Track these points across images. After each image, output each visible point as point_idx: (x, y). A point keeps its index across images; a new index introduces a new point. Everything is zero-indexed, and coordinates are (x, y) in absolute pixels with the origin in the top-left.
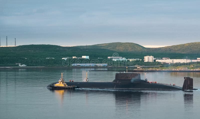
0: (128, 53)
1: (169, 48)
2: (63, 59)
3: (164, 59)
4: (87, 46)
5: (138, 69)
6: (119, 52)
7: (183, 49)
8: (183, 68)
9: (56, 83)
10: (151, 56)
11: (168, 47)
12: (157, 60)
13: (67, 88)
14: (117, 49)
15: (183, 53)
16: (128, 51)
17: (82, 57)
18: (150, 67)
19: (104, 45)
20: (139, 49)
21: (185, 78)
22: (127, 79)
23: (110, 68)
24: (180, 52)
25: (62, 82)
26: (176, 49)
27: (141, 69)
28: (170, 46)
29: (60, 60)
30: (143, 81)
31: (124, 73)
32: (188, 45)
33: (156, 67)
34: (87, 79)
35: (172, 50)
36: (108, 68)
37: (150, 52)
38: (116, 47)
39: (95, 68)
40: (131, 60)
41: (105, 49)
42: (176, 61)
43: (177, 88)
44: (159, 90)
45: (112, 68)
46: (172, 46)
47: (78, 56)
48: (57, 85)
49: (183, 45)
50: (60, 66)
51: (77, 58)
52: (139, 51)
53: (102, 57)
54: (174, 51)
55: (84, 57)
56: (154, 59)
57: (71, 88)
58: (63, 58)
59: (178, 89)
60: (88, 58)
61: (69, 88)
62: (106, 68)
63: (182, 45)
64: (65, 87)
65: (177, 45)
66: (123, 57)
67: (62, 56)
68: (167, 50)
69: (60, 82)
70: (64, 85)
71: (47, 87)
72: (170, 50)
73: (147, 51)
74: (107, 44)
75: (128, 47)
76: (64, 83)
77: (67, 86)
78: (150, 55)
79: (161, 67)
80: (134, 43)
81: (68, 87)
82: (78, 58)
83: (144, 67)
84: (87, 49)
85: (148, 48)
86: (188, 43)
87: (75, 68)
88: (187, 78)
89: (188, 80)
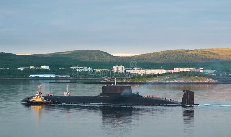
0: (94, 62)
1: (142, 57)
2: (19, 70)
3: (136, 69)
4: (46, 55)
5: (105, 81)
6: (84, 61)
7: (157, 57)
8: (157, 79)
9: (32, 97)
10: (121, 66)
11: (140, 55)
12: (127, 71)
13: (45, 104)
14: (81, 57)
15: (157, 62)
16: (95, 60)
17: (41, 67)
18: (120, 79)
19: (67, 53)
20: (107, 58)
22: (115, 92)
23: (74, 79)
24: (153, 61)
25: (39, 97)
26: (150, 58)
27: (109, 81)
28: (142, 55)
29: (16, 71)
30: (134, 95)
31: (112, 86)
32: (163, 53)
33: (126, 79)
34: (68, 92)
35: (145, 59)
36: (71, 79)
37: (120, 61)
38: (80, 56)
39: (56, 79)
40: (97, 70)
41: (68, 58)
42: (149, 71)
43: (175, 103)
45: (76, 79)
46: (145, 54)
47: (37, 66)
48: (33, 99)
49: (158, 53)
50: (15, 77)
51: (34, 68)
52: (107, 60)
53: (65, 68)
54: (147, 60)
55: (43, 67)
56: (124, 69)
57: (51, 103)
58: (18, 68)
59: (177, 104)
60: (48, 69)
61: (48, 103)
62: (68, 79)
63: (156, 53)
64: (43, 102)
65: (151, 54)
66: (88, 67)
67: (18, 65)
68: (139, 59)
69: (36, 97)
70: (42, 99)
71: (21, 102)
72: (142, 59)
73: (116, 60)
74: (70, 52)
75: (95, 56)
76: (42, 97)
77: (45, 100)
78: (119, 65)
79: (132, 78)
80: (101, 51)
81: (46, 102)
82: (37, 68)
83: (113, 78)
84: (46, 58)
85: (118, 57)
86: (163, 51)
87: (33, 79)
88: (186, 91)
89: (188, 94)
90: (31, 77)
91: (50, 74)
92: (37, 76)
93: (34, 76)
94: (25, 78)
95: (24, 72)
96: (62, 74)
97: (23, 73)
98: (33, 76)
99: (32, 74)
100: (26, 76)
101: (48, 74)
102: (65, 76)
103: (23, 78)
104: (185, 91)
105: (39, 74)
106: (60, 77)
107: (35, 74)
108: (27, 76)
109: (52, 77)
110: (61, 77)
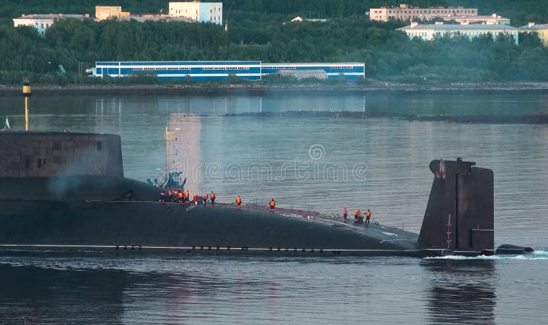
2: (21, 29)
17: (166, 11)
21: (434, 166)
29: (3, 36)
44: (244, 255)
51: (126, 16)
53: (328, 14)
55: (184, 11)
58: (19, 17)
66: (485, 11)
82: (142, 19)
87: (117, 94)
88: (447, 163)
89: (461, 182)
90: (107, 81)
91: (227, 57)
92: (139, 72)
93: (123, 71)
94: (60, 81)
95: (53, 45)
96: (313, 60)
97: (49, 50)
98: (116, 71)
99: (111, 57)
100: (72, 69)
101: (216, 57)
102: (327, 70)
103: (48, 82)
104: (442, 168)
105: (154, 58)
106: (296, 81)
107: (127, 58)
108: (75, 69)
109: (241, 80)
110: (306, 81)
